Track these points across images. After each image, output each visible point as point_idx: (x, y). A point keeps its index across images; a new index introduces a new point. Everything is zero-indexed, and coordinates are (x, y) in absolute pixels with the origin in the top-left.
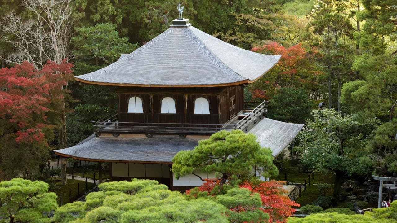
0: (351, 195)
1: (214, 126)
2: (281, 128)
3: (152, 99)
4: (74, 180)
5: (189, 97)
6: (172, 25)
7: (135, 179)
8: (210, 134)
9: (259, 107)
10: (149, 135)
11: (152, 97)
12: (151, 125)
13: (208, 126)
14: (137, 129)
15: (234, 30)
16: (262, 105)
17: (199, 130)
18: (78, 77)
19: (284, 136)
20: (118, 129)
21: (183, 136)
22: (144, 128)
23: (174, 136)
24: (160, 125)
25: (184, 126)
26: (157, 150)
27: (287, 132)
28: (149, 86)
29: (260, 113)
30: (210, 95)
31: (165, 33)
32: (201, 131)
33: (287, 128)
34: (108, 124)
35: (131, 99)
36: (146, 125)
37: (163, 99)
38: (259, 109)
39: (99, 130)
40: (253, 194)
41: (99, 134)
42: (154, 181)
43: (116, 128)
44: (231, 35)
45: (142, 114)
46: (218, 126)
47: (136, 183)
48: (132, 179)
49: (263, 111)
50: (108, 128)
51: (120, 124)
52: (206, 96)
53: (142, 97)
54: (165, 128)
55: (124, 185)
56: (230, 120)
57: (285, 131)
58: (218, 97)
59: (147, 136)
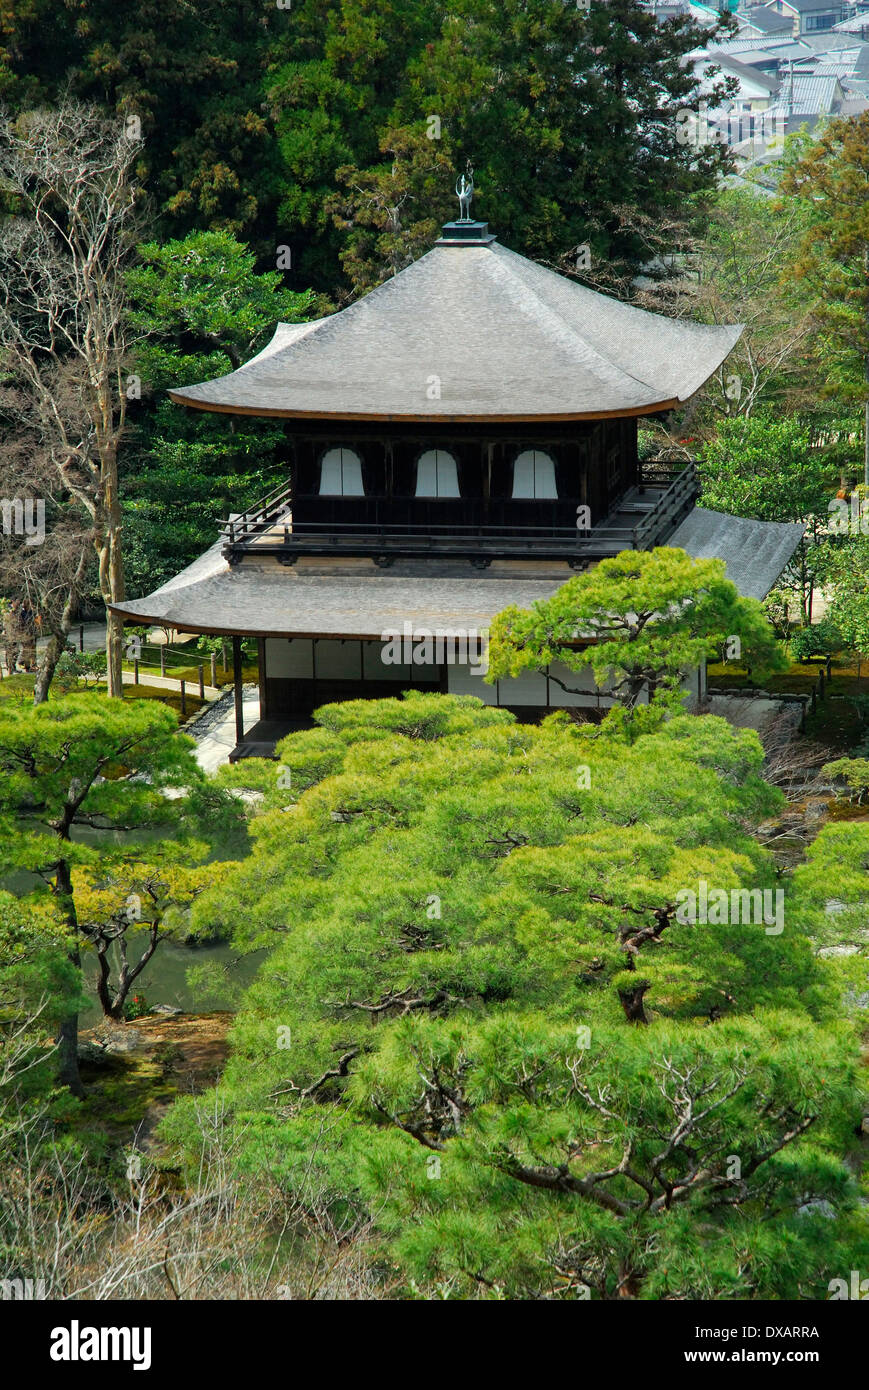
2: (745, 537)
3: (389, 455)
4: (142, 686)
5: (497, 449)
6: (441, 240)
7: (414, 693)
9: (684, 477)
10: (384, 558)
11: (389, 449)
12: (387, 530)
13: (553, 534)
14: (347, 541)
17: (530, 544)
18: (180, 393)
19: (756, 558)
20: (292, 543)
21: (481, 562)
22: (365, 541)
23: (455, 562)
24: (414, 531)
25: (483, 534)
26: (407, 602)
27: (763, 547)
28: (387, 420)
29: (686, 495)
30: (557, 442)
31: (422, 262)
32: (536, 549)
33: (761, 537)
34: (262, 528)
35: (328, 455)
36: (373, 531)
37: (423, 456)
38: (683, 483)
39: (237, 544)
40: (738, 733)
43: (287, 538)
45: (361, 497)
48: (405, 693)
50: (262, 540)
52: (546, 446)
53: (360, 450)
54: (429, 540)
55: (392, 712)
57: (756, 546)
58: (583, 449)
59: (376, 563)
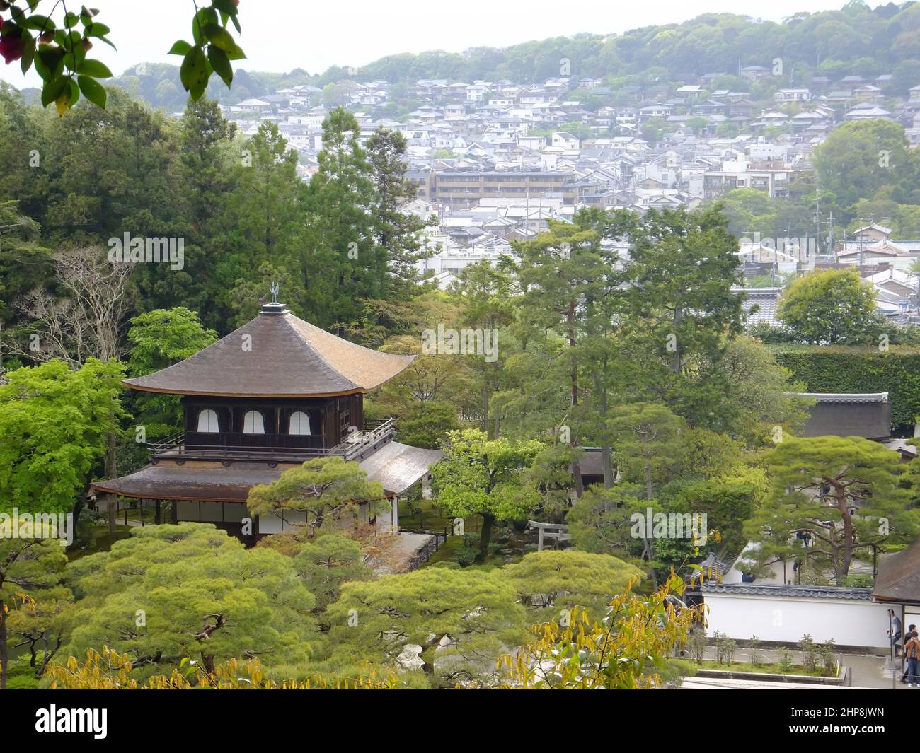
0: (506, 548)
1: (316, 452)
3: (231, 413)
5: (282, 411)
6: (262, 312)
8: (301, 463)
9: (384, 426)
10: (226, 462)
11: (231, 410)
12: (229, 449)
13: (307, 451)
14: (210, 454)
15: (360, 322)
16: (388, 425)
17: (296, 456)
18: (127, 382)
20: (183, 455)
21: (273, 464)
22: (220, 454)
23: (260, 465)
24: (242, 449)
25: (275, 450)
29: (384, 435)
30: (311, 408)
31: (252, 322)
34: (172, 448)
35: (202, 412)
36: (223, 449)
37: (247, 414)
38: (383, 429)
39: (156, 455)
41: (157, 460)
42: (210, 525)
43: (180, 452)
44: (355, 327)
46: (322, 452)
47: (183, 526)
49: (389, 432)
50: (170, 453)
51: (186, 448)
52: (305, 410)
53: (217, 411)
54: (248, 454)
56: (340, 443)
58: (322, 411)
59: (223, 464)
